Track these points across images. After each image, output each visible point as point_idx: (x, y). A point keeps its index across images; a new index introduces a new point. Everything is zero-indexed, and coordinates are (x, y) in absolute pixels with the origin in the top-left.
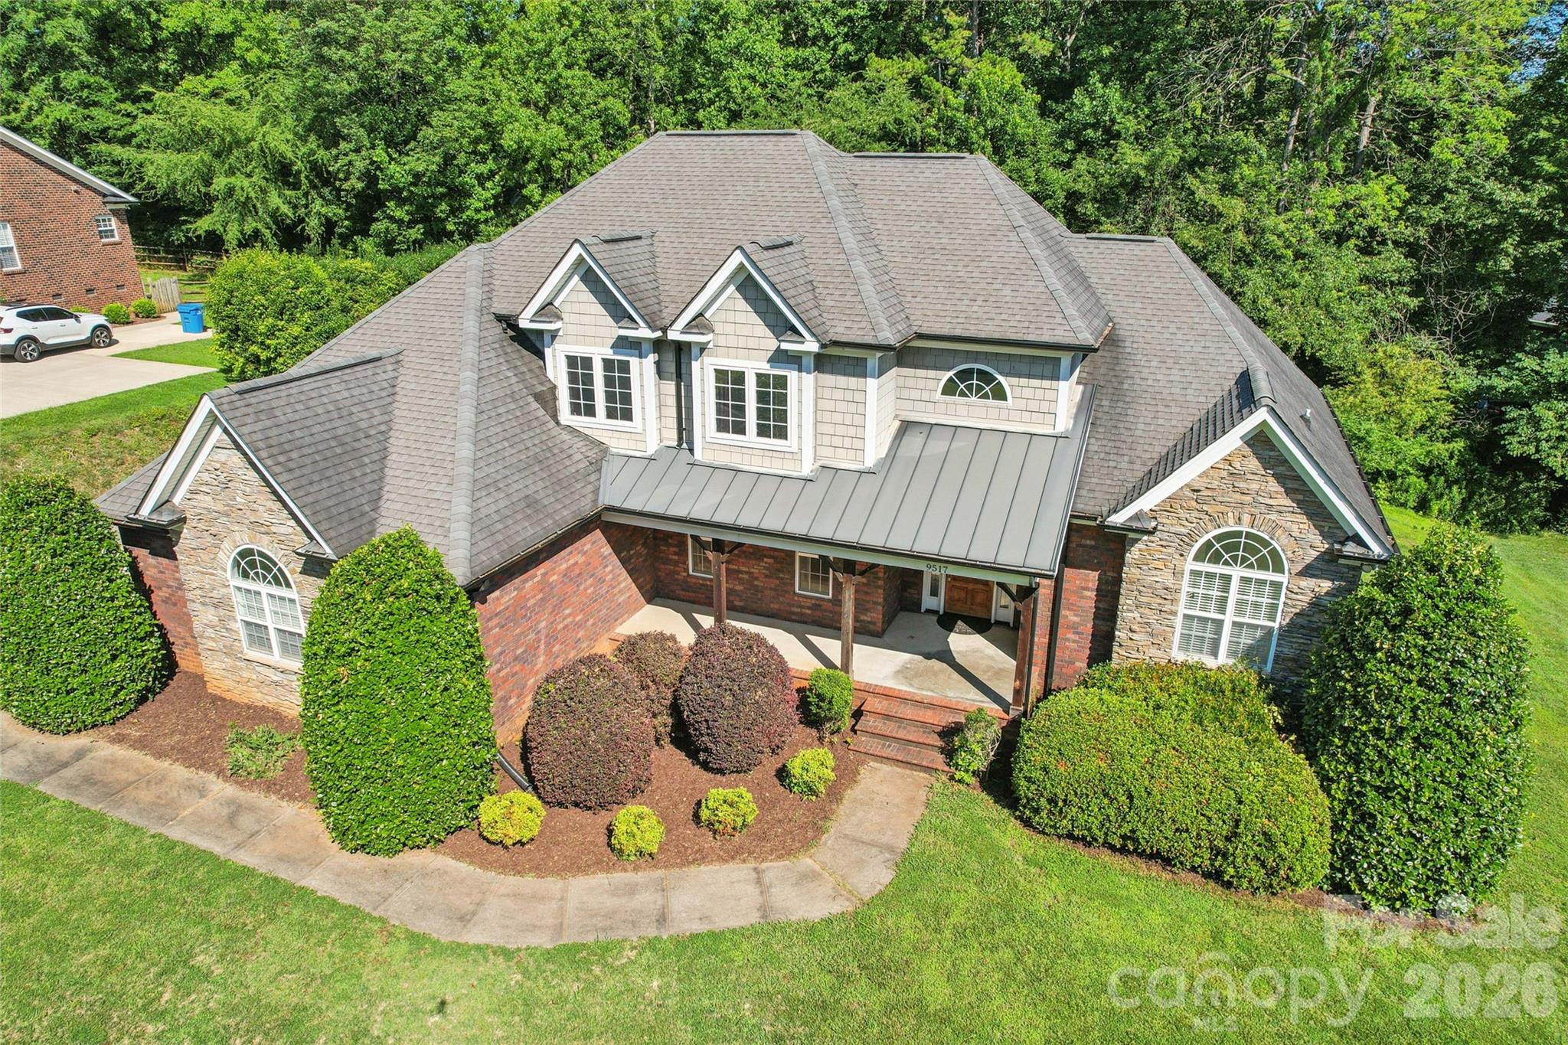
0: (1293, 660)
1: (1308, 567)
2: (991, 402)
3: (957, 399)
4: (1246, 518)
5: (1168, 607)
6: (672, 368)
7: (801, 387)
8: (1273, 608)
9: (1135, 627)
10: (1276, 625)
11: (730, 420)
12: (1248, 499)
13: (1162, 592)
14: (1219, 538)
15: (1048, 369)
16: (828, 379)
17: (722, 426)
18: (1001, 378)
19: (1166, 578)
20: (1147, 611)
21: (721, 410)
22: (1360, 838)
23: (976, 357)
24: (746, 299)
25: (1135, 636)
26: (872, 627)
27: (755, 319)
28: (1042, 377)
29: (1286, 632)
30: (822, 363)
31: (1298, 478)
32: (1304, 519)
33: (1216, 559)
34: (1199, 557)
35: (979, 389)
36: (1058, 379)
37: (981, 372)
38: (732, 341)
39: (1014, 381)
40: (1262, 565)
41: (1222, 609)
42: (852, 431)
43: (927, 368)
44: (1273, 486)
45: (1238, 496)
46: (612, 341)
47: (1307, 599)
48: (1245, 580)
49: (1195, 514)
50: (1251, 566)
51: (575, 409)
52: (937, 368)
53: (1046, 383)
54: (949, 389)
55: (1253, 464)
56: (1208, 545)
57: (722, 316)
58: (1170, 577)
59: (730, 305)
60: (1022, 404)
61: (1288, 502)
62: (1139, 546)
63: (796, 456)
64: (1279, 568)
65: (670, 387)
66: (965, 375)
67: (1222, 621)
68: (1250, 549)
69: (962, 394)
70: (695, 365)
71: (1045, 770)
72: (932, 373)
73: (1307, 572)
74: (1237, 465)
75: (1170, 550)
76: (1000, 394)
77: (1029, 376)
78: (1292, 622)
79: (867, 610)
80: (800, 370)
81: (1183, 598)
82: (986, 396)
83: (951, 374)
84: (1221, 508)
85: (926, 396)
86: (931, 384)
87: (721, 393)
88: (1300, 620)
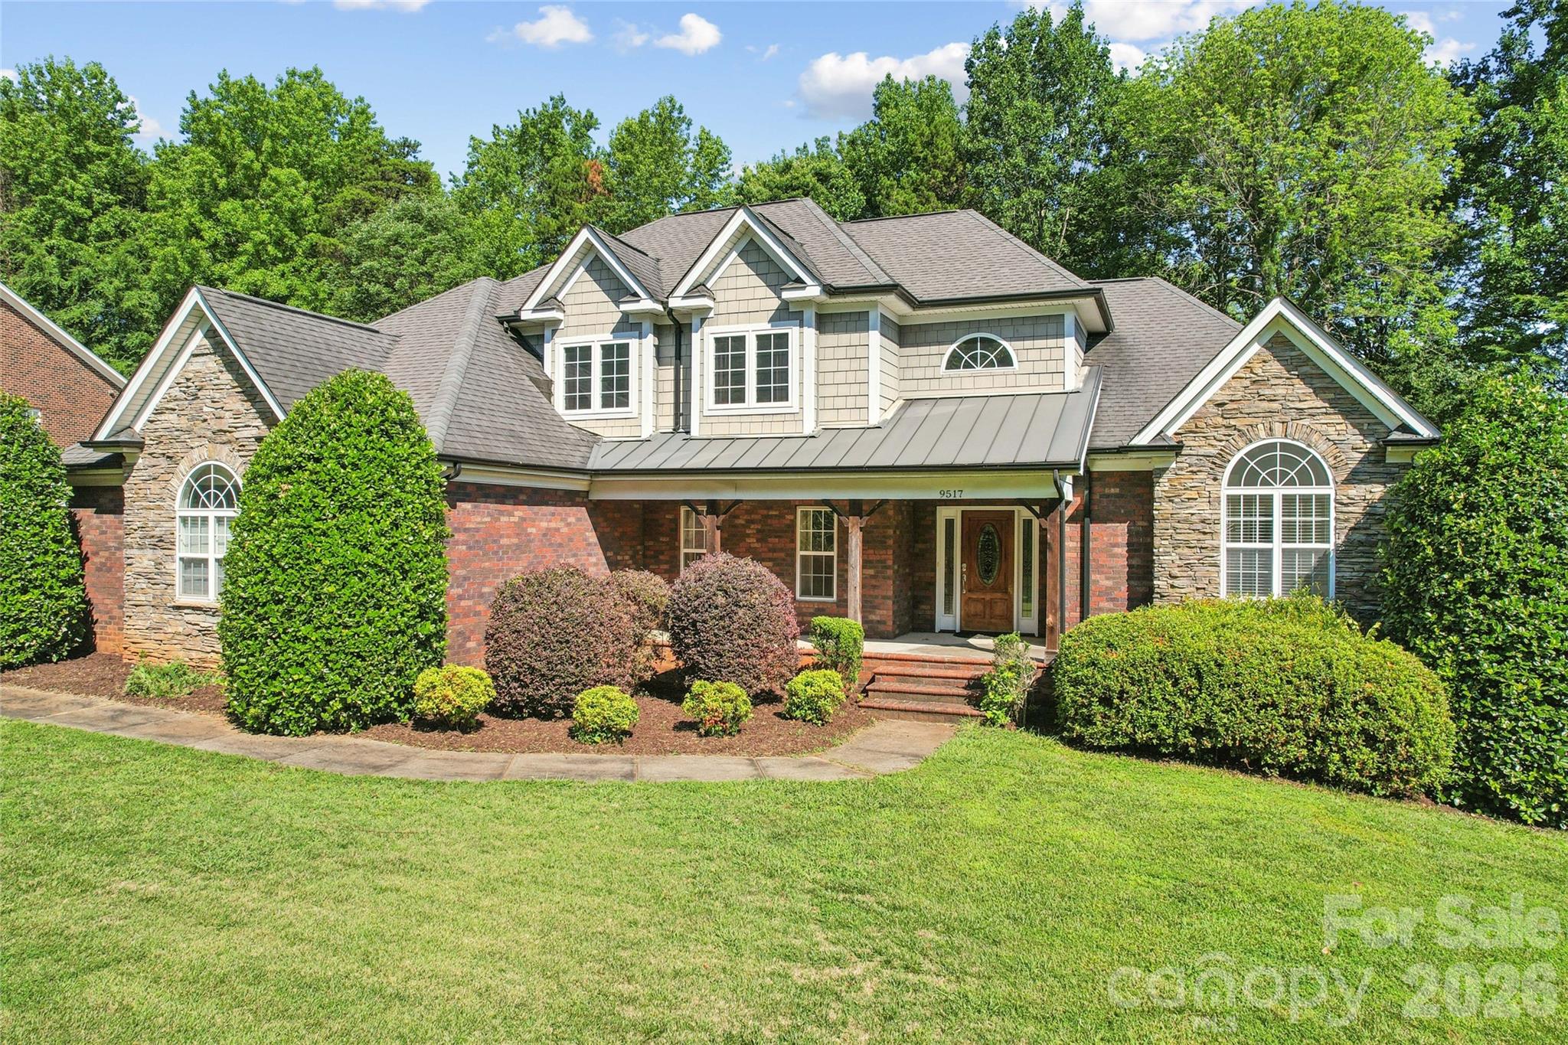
0: (1360, 585)
1: (1354, 472)
2: (997, 370)
3: (962, 371)
4: (1278, 428)
5: (1208, 543)
6: (670, 351)
7: (803, 341)
8: (1323, 528)
9: (1176, 572)
10: (1331, 546)
11: (729, 390)
12: (1275, 406)
13: (1199, 526)
14: (1251, 455)
15: (1052, 328)
16: (831, 339)
17: (721, 397)
18: (1005, 344)
19: (1201, 508)
20: (1186, 550)
21: (720, 379)
23: (977, 325)
24: (747, 263)
25: (1176, 583)
26: (881, 628)
27: (757, 281)
28: (1047, 337)
29: (1345, 552)
30: (825, 322)
31: (1324, 375)
32: (1338, 418)
33: (1251, 481)
34: (1234, 481)
35: (984, 357)
36: (1063, 336)
37: (983, 340)
38: (733, 307)
39: (1019, 344)
40: (1305, 481)
41: (1267, 534)
42: (855, 389)
43: (929, 344)
44: (1301, 388)
45: (1265, 405)
46: (611, 327)
47: (1358, 509)
48: (1288, 500)
49: (1223, 431)
50: (1292, 482)
51: (570, 404)
52: (939, 343)
53: (1052, 342)
54: (954, 362)
55: (1275, 367)
56: (1242, 463)
57: (723, 284)
58: (1206, 506)
59: (732, 272)
60: (1028, 367)
61: (1320, 403)
62: (1168, 475)
63: (797, 417)
64: (1323, 481)
65: (669, 373)
66: (970, 345)
67: (1270, 551)
68: (1287, 462)
69: (967, 366)
70: (696, 337)
72: (934, 349)
73: (1354, 478)
74: (1260, 371)
75: (1202, 476)
76: (1005, 360)
77: (1034, 337)
78: (1349, 542)
79: (875, 607)
80: (801, 326)
81: (1223, 529)
82: (991, 364)
83: (954, 346)
84: (1249, 421)
85: (930, 373)
86: (935, 360)
87: (720, 362)
88: (1359, 536)
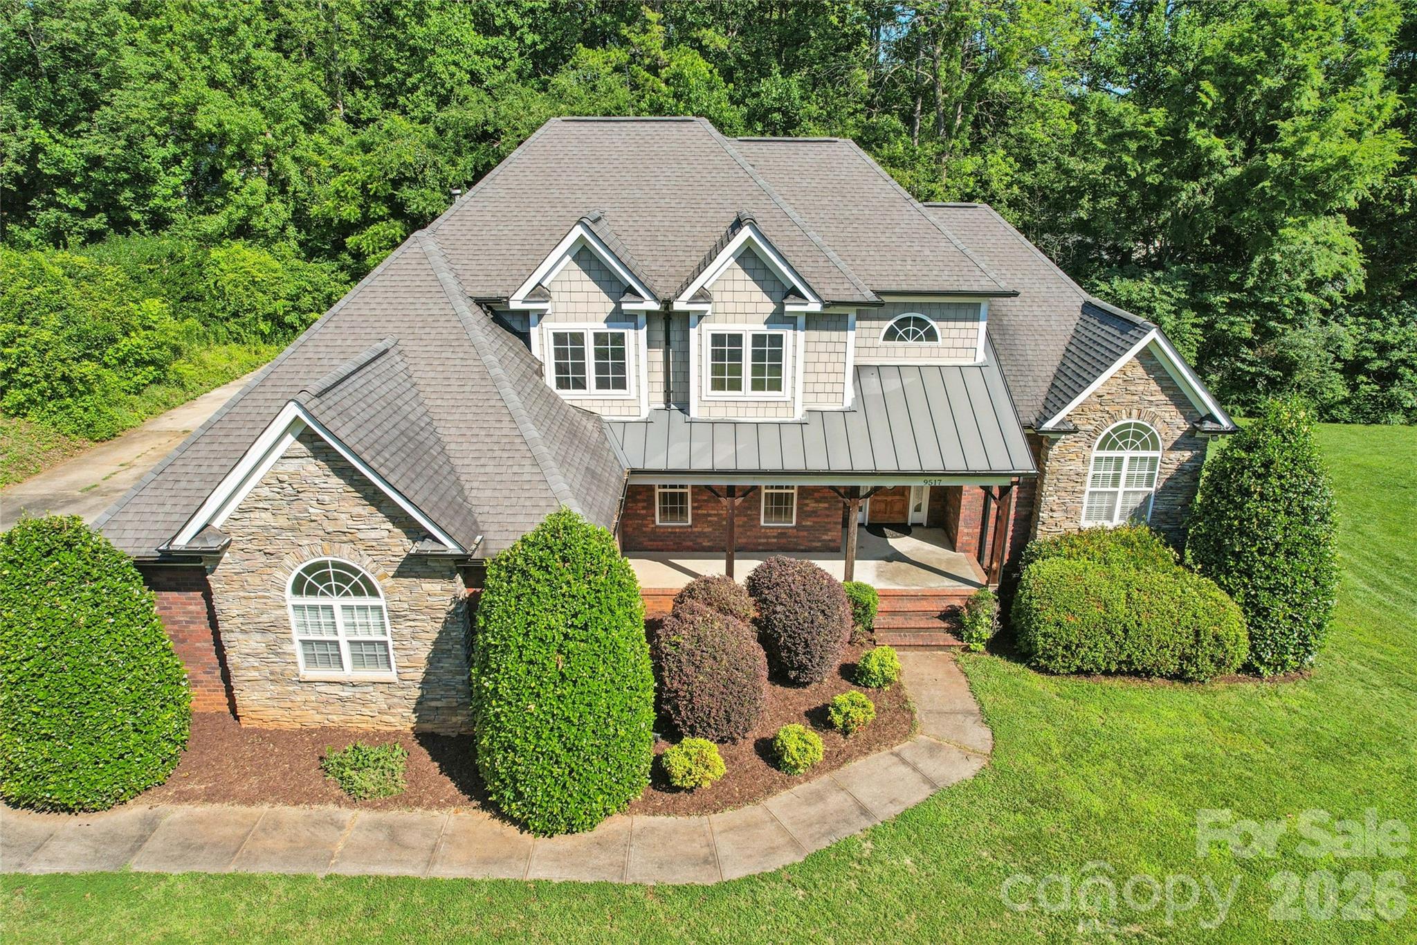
0: (1166, 513)
1: (1176, 443)
2: (925, 343)
3: (897, 343)
4: (1135, 413)
5: (1078, 488)
6: (661, 336)
7: (795, 342)
8: (1151, 477)
9: (1055, 508)
10: (1153, 490)
11: (725, 378)
12: (1136, 398)
13: (1074, 477)
14: (1114, 431)
15: (970, 313)
16: (814, 335)
17: (718, 385)
18: (933, 323)
19: (1077, 466)
20: (1063, 494)
21: (717, 370)
22: (1260, 627)
23: (912, 307)
24: (744, 269)
25: (1055, 515)
26: (832, 544)
27: (752, 286)
28: (966, 320)
29: (1159, 494)
30: (812, 321)
31: (1170, 379)
32: (1173, 408)
33: (1112, 447)
34: (1101, 447)
35: (915, 333)
36: (978, 320)
37: (916, 319)
38: (730, 308)
39: (943, 324)
40: (1145, 446)
41: (1115, 483)
42: (833, 378)
43: (871, 319)
44: (1154, 386)
45: (1129, 397)
46: (604, 316)
47: (1174, 467)
48: (1133, 459)
49: (1099, 414)
50: (1137, 448)
51: (562, 383)
52: (879, 319)
53: (969, 324)
54: (891, 335)
55: (1140, 372)
56: (1108, 435)
57: (721, 286)
58: (1080, 464)
59: (729, 275)
60: (949, 343)
61: (1163, 397)
62: (1059, 444)
63: (790, 405)
64: (1156, 448)
65: (659, 354)
66: (903, 323)
67: (1116, 493)
68: (1137, 436)
69: (901, 339)
70: (693, 332)
71: (1058, 624)
72: (875, 324)
73: (1176, 446)
74: (1129, 374)
75: (1081, 444)
76: (931, 335)
77: (955, 320)
78: (1164, 486)
79: (829, 530)
80: (795, 329)
81: (1089, 479)
82: (920, 339)
83: (891, 323)
84: (1117, 407)
85: (869, 343)
86: (874, 333)
87: (717, 356)
88: (1171, 483)
